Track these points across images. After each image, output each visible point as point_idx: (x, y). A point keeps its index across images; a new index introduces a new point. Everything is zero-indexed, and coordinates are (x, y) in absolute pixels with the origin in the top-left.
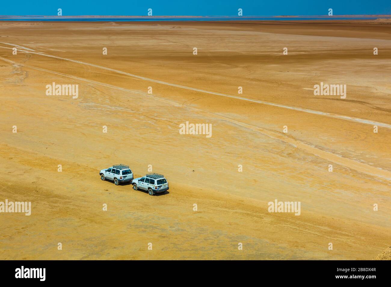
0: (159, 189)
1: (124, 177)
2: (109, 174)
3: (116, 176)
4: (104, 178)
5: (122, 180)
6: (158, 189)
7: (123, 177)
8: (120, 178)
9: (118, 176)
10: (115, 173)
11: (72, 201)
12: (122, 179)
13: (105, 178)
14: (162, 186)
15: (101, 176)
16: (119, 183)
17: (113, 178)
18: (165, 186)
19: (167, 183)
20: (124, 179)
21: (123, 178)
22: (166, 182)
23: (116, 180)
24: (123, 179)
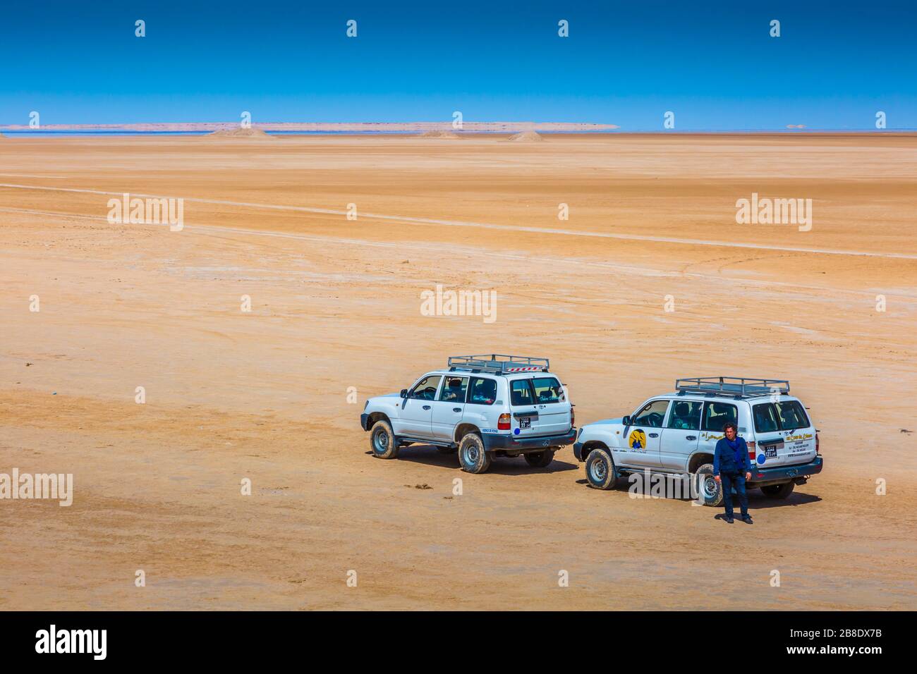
0: (769, 462)
1: (526, 418)
2: (426, 408)
3: (473, 413)
4: (391, 440)
5: (510, 438)
6: (762, 459)
7: (518, 416)
8: (501, 426)
9: (484, 416)
10: (461, 400)
11: (222, 520)
12: (512, 431)
13: (397, 438)
14: (781, 441)
15: (370, 433)
16: (487, 454)
17: (450, 431)
18: (799, 443)
19: (810, 431)
20: (523, 432)
21: (515, 424)
22: (804, 423)
23: (471, 444)
24: (517, 431)
